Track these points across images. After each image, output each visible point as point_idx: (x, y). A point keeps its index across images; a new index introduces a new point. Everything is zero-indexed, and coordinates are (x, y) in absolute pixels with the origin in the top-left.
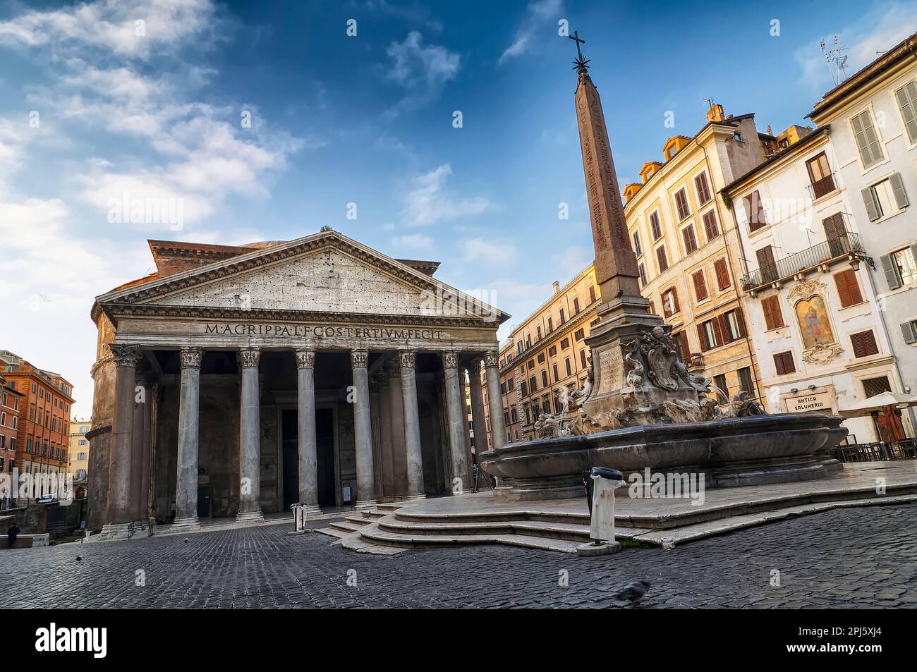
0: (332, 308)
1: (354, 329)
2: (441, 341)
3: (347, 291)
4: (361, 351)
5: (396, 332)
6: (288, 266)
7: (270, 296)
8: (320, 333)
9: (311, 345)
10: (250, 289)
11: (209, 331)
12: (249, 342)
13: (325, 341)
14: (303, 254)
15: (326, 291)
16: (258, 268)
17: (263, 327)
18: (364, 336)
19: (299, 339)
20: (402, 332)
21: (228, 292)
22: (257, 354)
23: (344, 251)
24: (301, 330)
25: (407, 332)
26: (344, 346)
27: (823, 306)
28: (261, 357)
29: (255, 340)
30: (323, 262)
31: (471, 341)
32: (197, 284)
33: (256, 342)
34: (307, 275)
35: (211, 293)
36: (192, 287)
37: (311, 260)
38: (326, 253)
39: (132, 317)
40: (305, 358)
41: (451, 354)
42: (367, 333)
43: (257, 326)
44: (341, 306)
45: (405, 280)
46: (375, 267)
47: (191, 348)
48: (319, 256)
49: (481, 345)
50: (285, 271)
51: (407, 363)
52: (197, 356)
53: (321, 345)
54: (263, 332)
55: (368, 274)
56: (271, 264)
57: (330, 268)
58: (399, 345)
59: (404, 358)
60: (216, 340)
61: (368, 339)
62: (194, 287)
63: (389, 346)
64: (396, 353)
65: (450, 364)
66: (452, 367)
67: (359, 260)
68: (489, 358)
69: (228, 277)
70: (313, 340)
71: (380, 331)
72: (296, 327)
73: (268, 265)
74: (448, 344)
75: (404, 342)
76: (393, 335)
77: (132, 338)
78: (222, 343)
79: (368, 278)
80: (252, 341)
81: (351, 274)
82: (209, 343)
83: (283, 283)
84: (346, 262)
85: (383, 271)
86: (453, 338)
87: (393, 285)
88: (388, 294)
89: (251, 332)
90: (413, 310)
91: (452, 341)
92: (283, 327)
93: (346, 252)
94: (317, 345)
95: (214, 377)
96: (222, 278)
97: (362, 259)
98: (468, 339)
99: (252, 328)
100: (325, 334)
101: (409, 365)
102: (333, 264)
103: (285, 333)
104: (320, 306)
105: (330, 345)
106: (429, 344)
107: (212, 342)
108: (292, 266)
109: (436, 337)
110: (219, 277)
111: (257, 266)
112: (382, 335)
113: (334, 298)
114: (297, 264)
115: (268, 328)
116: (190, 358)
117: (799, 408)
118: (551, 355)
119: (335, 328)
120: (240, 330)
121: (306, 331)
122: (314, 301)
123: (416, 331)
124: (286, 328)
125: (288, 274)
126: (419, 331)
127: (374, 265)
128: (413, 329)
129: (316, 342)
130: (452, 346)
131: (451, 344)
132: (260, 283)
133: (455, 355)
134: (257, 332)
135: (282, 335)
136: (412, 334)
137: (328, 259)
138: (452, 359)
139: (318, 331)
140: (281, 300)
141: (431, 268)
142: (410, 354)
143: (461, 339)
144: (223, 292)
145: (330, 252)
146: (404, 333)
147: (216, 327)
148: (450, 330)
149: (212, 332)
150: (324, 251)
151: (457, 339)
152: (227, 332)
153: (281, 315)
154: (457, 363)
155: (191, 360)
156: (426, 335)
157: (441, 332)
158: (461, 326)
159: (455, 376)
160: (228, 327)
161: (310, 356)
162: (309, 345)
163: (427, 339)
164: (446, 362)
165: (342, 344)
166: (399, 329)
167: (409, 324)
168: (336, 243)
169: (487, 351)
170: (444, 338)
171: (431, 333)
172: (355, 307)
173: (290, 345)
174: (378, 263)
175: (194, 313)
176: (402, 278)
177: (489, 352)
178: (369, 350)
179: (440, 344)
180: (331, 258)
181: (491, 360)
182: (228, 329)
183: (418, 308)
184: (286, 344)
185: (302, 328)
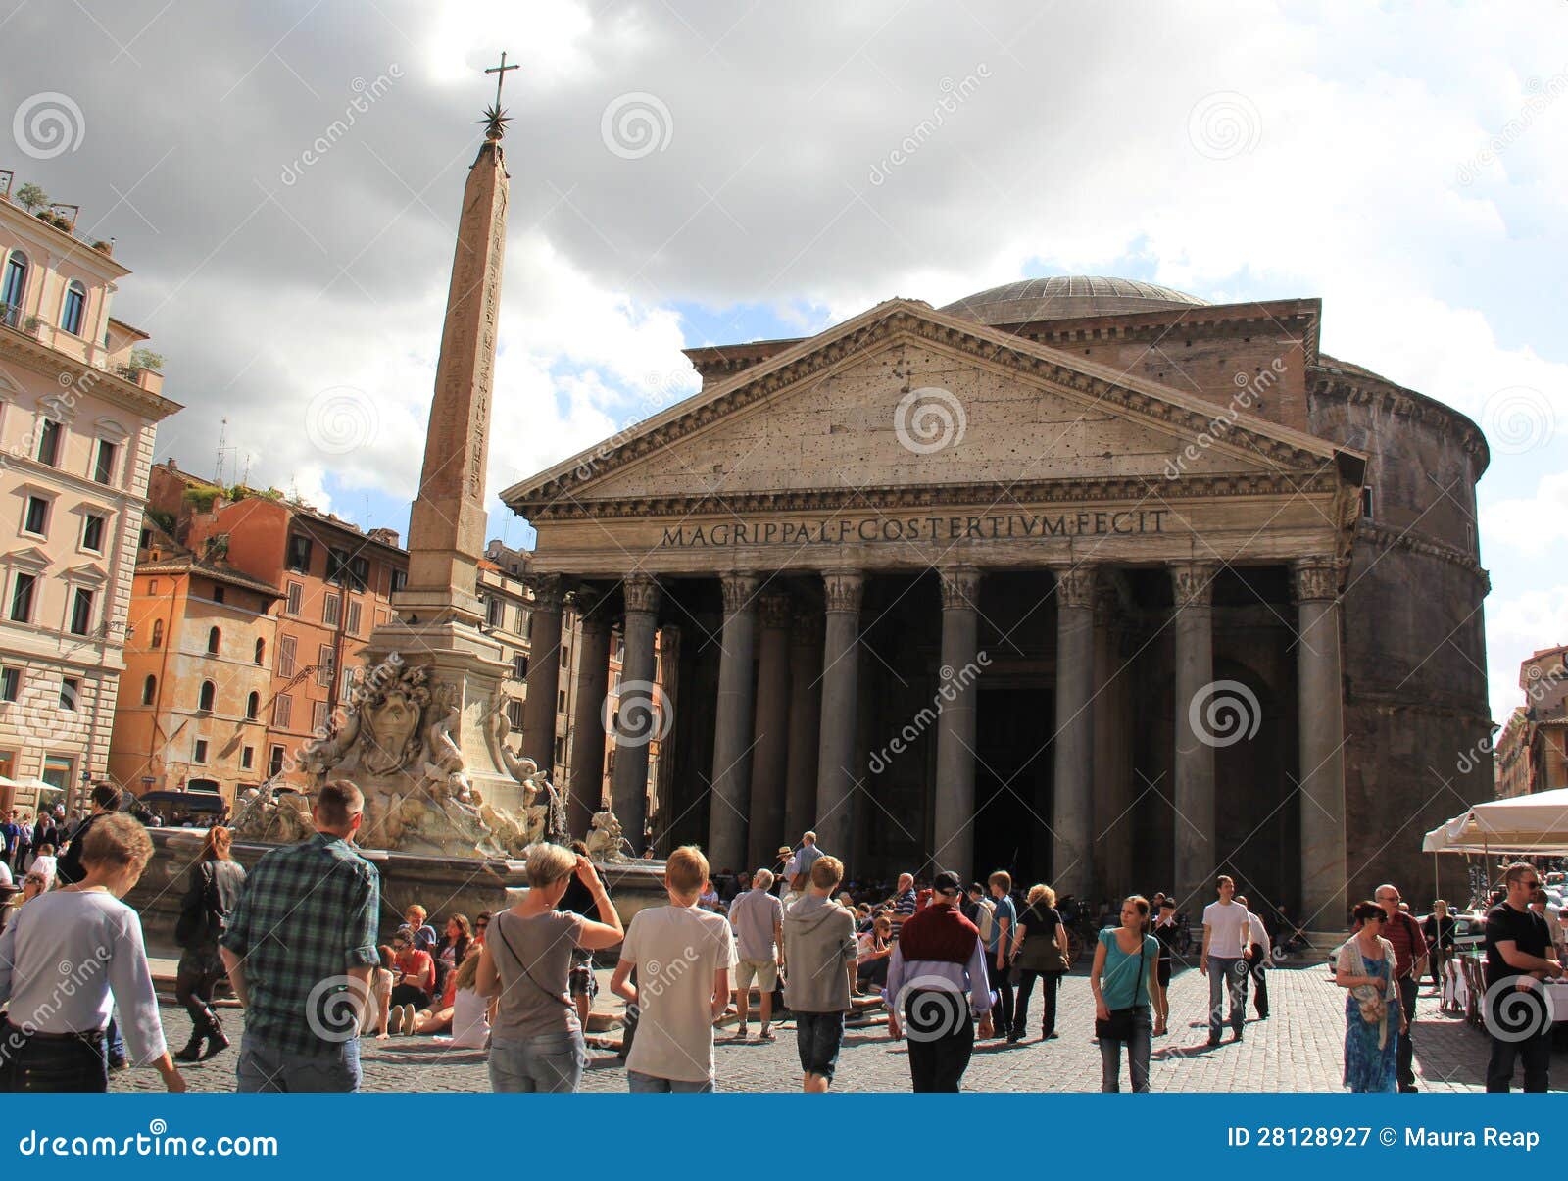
0: (900, 474)
1: (947, 521)
2: (1162, 538)
4: (957, 569)
5: (1045, 522)
6: (814, 390)
7: (777, 461)
8: (872, 534)
9: (851, 561)
10: (740, 449)
11: (668, 541)
12: (734, 559)
13: (880, 552)
14: (844, 361)
15: (890, 437)
16: (756, 404)
17: (762, 528)
18: (969, 535)
19: (825, 550)
20: (1062, 521)
21: (703, 460)
22: (748, 584)
23: (931, 338)
24: (833, 528)
25: (1075, 518)
26: (923, 559)
28: (758, 589)
29: (744, 554)
30: (887, 370)
31: (1248, 532)
32: (650, 451)
33: (747, 560)
34: (853, 405)
35: (672, 467)
36: (642, 459)
37: (863, 372)
38: (895, 349)
39: (554, 522)
40: (840, 588)
41: (1188, 571)
42: (976, 528)
43: (749, 526)
44: (921, 468)
45: (1074, 387)
46: (1003, 367)
47: (638, 576)
48: (880, 359)
49: (1279, 541)
50: (809, 401)
51: (1067, 596)
52: (649, 591)
53: (872, 560)
54: (761, 537)
55: (987, 388)
56: (780, 392)
57: (903, 383)
58: (1051, 551)
59: (1060, 583)
60: (681, 558)
61: (976, 541)
62: (648, 456)
63: (1028, 555)
65: (1190, 591)
67: (962, 353)
68: (1303, 578)
69: (703, 429)
70: (855, 551)
71: (1006, 519)
72: (823, 524)
73: (775, 394)
74: (1185, 544)
75: (1063, 546)
76: (1038, 530)
77: (554, 560)
78: (687, 565)
79: (986, 395)
80: (740, 557)
82: (669, 565)
83: (804, 429)
84: (936, 365)
85: (1021, 374)
86: (1198, 526)
87: (1045, 405)
88: (1030, 428)
89: (739, 538)
90: (1092, 461)
91: (1191, 536)
92: (797, 523)
93: (937, 340)
94: (863, 561)
96: (693, 434)
97: (971, 352)
98: (1243, 526)
99: (740, 530)
100: (881, 535)
101: (1073, 602)
102: (909, 373)
103: (802, 538)
105: (890, 559)
106: (1130, 546)
107: (672, 562)
108: (823, 391)
109: (1150, 525)
110: (687, 433)
111: (753, 400)
112: (1010, 529)
114: (833, 383)
115: (771, 529)
116: (637, 595)
119: (904, 520)
120: (719, 538)
121: (842, 531)
122: (863, 462)
123: (1097, 514)
124: (803, 527)
125: (815, 407)
126: (1105, 514)
127: (998, 362)
128: (1090, 508)
129: (863, 552)
130: (1193, 546)
131: (1189, 543)
132: (761, 434)
133: (1198, 571)
134: (750, 537)
135: (795, 541)
136: (1086, 524)
137: (900, 362)
138: (1188, 583)
139: (869, 530)
140: (797, 466)
141: (1293, 317)
142: (1079, 574)
143: (1220, 527)
144: (696, 461)
145: (903, 345)
146: (1067, 521)
147: (680, 532)
148: (1188, 507)
149: (672, 542)
150: (890, 346)
151: (1209, 527)
152: (698, 541)
153: (790, 500)
154: (1204, 593)
155: (637, 599)
156: (1122, 522)
157: (1166, 512)
158: (1221, 494)
159: (1195, 628)
160: (699, 530)
161: (847, 586)
162: (848, 562)
163: (1124, 533)
164: (1176, 591)
165: (918, 555)
166: (1053, 512)
167: (1077, 499)
168: (913, 324)
169: (1299, 558)
170: (1172, 528)
171: (1136, 518)
172: (951, 468)
173: (808, 563)
174: (1005, 356)
175: (642, 508)
176: (1068, 385)
177: (1301, 562)
178: (979, 567)
179: (1159, 543)
180: (906, 358)
181: (1310, 584)
182: (700, 535)
183: (1108, 455)
184: (801, 562)
185: (835, 523)
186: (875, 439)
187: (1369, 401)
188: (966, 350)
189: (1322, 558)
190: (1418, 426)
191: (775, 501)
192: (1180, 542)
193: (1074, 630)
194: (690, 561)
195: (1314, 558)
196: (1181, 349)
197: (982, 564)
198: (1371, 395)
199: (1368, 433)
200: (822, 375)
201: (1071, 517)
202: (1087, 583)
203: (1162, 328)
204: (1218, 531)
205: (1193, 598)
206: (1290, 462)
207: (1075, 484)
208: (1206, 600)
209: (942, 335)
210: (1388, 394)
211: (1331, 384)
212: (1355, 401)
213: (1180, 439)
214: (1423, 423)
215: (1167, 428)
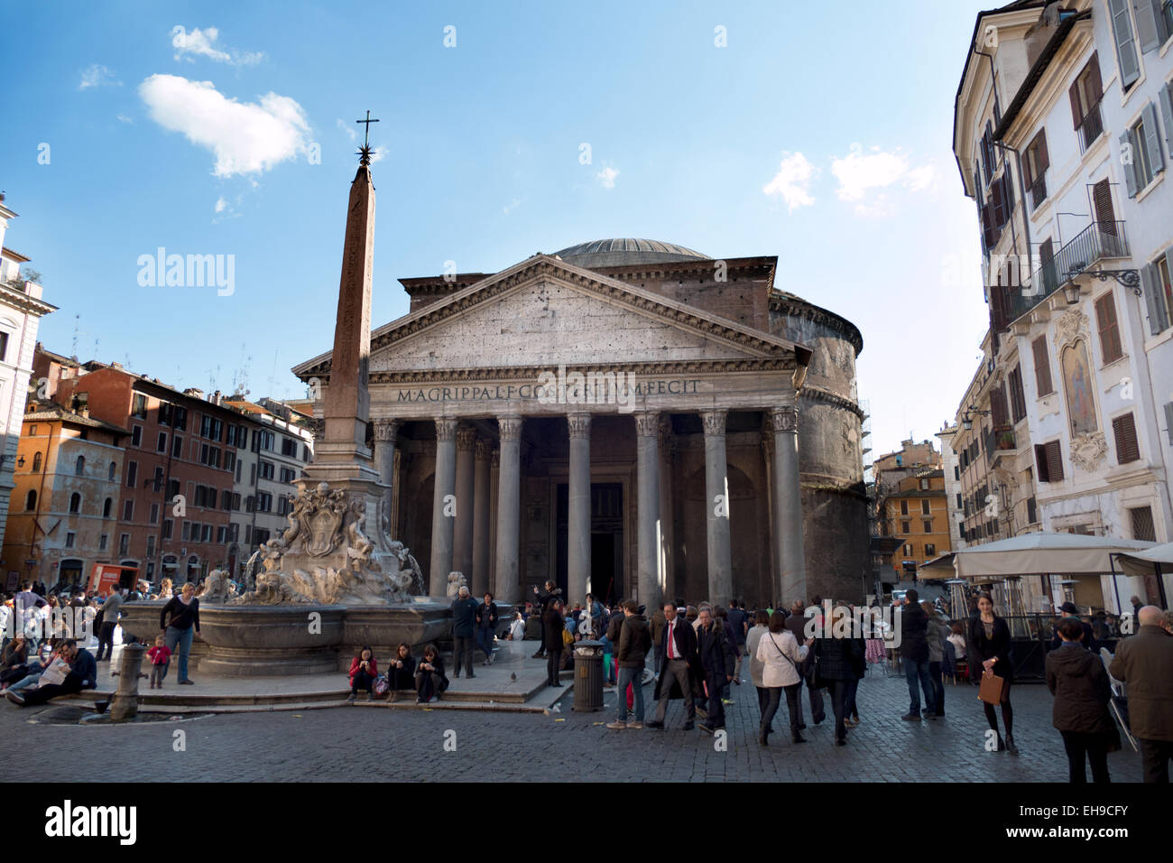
0: (543, 359)
2: (697, 396)
3: (564, 333)
6: (491, 308)
7: (468, 350)
8: (527, 395)
9: (515, 410)
10: (446, 343)
11: (401, 398)
12: (443, 410)
13: (532, 405)
14: (509, 291)
15: (537, 336)
16: (455, 315)
17: (460, 390)
19: (501, 404)
20: (639, 386)
21: (423, 349)
22: (452, 424)
23: (561, 279)
24: (504, 390)
25: (647, 384)
26: (558, 408)
27: (1086, 360)
28: (457, 427)
29: (449, 406)
30: (535, 296)
31: (746, 392)
32: (389, 343)
33: (452, 410)
34: (514, 317)
35: (404, 352)
37: (520, 298)
38: (539, 284)
40: (508, 426)
41: (712, 415)
43: (452, 389)
44: (556, 356)
45: (646, 308)
46: (604, 296)
47: (383, 419)
48: (532, 289)
49: (763, 397)
50: (488, 314)
51: (643, 430)
52: (390, 429)
53: (527, 409)
54: (460, 396)
55: (594, 308)
56: (470, 309)
57: (544, 305)
59: (638, 423)
60: (409, 408)
62: (388, 346)
65: (713, 426)
66: (712, 434)
67: (580, 287)
68: (777, 418)
69: (423, 330)
70: (517, 404)
72: (498, 388)
73: (467, 310)
74: (710, 399)
75: (640, 400)
78: (415, 413)
79: (593, 312)
80: (447, 408)
81: (571, 309)
82: (402, 413)
83: (485, 331)
84: (564, 294)
85: (614, 300)
86: (717, 389)
87: (628, 318)
88: (620, 332)
89: (446, 397)
90: (656, 352)
91: (714, 394)
92: (482, 388)
94: (522, 410)
96: (416, 333)
97: (585, 287)
98: (742, 389)
99: (447, 391)
100: (532, 395)
101: (646, 433)
102: (548, 299)
103: (485, 396)
105: (537, 408)
106: (678, 401)
107: (405, 411)
108: (496, 309)
109: (690, 389)
110: (413, 332)
111: (454, 313)
113: (546, 345)
114: (502, 304)
115: (466, 391)
116: (382, 431)
120: (434, 396)
121: (509, 392)
122: (521, 352)
123: (659, 383)
124: (485, 390)
125: (492, 318)
126: (663, 382)
127: (601, 292)
128: (655, 379)
129: (522, 405)
130: (714, 401)
131: (712, 399)
132: (458, 334)
133: (719, 415)
134: (453, 396)
135: (481, 398)
136: (653, 388)
137: (542, 292)
138: (713, 422)
139: (525, 391)
140: (481, 354)
141: (761, 267)
142: (649, 417)
143: (730, 390)
144: (418, 350)
145: (544, 282)
146: (642, 386)
147: (409, 393)
148: (711, 378)
149: (404, 399)
150: (536, 282)
151: (724, 390)
152: (421, 398)
153: (477, 374)
154: (722, 428)
155: (382, 434)
156: (674, 387)
157: (699, 381)
158: (730, 371)
159: (717, 447)
160: (421, 392)
161: (513, 425)
162: (513, 411)
163: (675, 393)
164: (705, 426)
165: (556, 405)
167: (648, 373)
168: (550, 269)
169: (774, 407)
170: (702, 390)
171: (682, 384)
172: (574, 355)
173: (489, 411)
174: (605, 289)
175: (385, 378)
176: (642, 307)
177: (776, 409)
178: (591, 413)
179: (695, 398)
180: (546, 290)
181: (780, 422)
182: (421, 394)
183: (665, 348)
184: (485, 411)
185: (505, 387)
186: (528, 338)
187: (800, 314)
188: (582, 286)
189: (788, 407)
190: (826, 329)
191: (469, 375)
192: (707, 398)
193: (647, 449)
194: (415, 410)
195: (784, 407)
196: (697, 285)
197: (593, 411)
198: (800, 310)
199: (799, 333)
200: (494, 299)
201: (644, 384)
202: (654, 422)
203: (686, 272)
204: (729, 392)
205: (715, 430)
206: (769, 353)
207: (646, 365)
208: (723, 431)
209: (568, 276)
210: (810, 311)
211: (779, 305)
212: (792, 315)
213: (706, 339)
214: (829, 327)
215: (699, 333)
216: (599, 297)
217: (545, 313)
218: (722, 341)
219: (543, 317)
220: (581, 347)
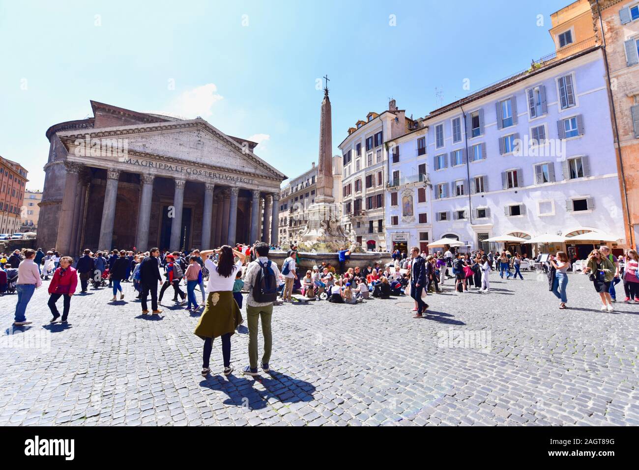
0: (197, 159)
1: (208, 173)
2: (253, 185)
3: (207, 152)
4: (211, 184)
5: (230, 177)
6: (175, 133)
7: (164, 148)
8: (190, 172)
10: (152, 143)
13: (192, 176)
14: (185, 129)
15: (195, 150)
17: (158, 164)
19: (178, 173)
20: (233, 178)
21: (139, 142)
22: (153, 177)
24: (179, 168)
26: (202, 180)
27: (412, 200)
28: (155, 179)
29: (152, 170)
30: (195, 134)
31: (267, 186)
32: (121, 134)
33: (153, 171)
34: (186, 140)
37: (189, 133)
38: (197, 130)
40: (180, 183)
41: (257, 192)
42: (215, 175)
43: (154, 163)
44: (203, 160)
46: (224, 143)
47: (114, 169)
50: (174, 135)
52: (117, 174)
53: (190, 178)
54: (158, 166)
55: (220, 145)
57: (199, 139)
58: (231, 183)
59: (233, 190)
60: (130, 167)
61: (215, 178)
63: (226, 183)
64: (229, 187)
65: (257, 196)
66: (256, 198)
67: (215, 137)
68: (275, 196)
69: (141, 134)
70: (185, 175)
71: (222, 175)
72: (177, 167)
74: (257, 186)
75: (233, 183)
76: (228, 178)
77: (78, 158)
78: (132, 169)
79: (219, 147)
80: (150, 171)
81: (210, 144)
82: (126, 168)
83: (171, 142)
84: (208, 137)
87: (232, 153)
88: (228, 157)
89: (151, 165)
90: (240, 167)
91: (258, 185)
92: (169, 165)
93: (209, 132)
94: (187, 178)
95: (125, 184)
96: (137, 134)
97: (217, 137)
99: (151, 163)
100: (192, 173)
101: (235, 194)
102: (201, 137)
103: (170, 169)
104: (192, 157)
105: (194, 178)
106: (246, 185)
107: (128, 167)
108: (178, 134)
109: (250, 182)
110: (134, 133)
112: (223, 177)
113: (199, 154)
114: (181, 133)
115: (161, 165)
116: (113, 175)
117: (397, 239)
118: (306, 196)
119: (198, 170)
120: (144, 163)
121: (182, 169)
122: (188, 155)
124: (171, 166)
125: (175, 138)
126: (242, 178)
128: (240, 177)
129: (187, 176)
132: (158, 140)
133: (259, 192)
134: (154, 166)
136: (238, 179)
137: (199, 134)
138: (257, 194)
139: (189, 170)
141: (253, 145)
142: (236, 189)
144: (136, 142)
145: (199, 130)
147: (130, 160)
148: (258, 180)
149: (128, 162)
152: (137, 163)
153: (169, 159)
156: (245, 180)
157: (254, 180)
158: (263, 179)
160: (137, 161)
161: (183, 183)
162: (183, 177)
163: (246, 182)
164: (254, 195)
165: (201, 179)
166: (232, 175)
167: (237, 174)
170: (254, 183)
171: (248, 180)
173: (172, 175)
183: (243, 166)
184: (170, 175)
185: (180, 167)
186: (191, 150)
191: (164, 159)
194: (134, 169)
197: (216, 183)
200: (178, 130)
201: (235, 177)
202: (238, 191)
204: (262, 185)
215: (255, 164)
216: (222, 142)
217: (199, 142)
218: (262, 169)
219: (199, 144)
220: (213, 159)
